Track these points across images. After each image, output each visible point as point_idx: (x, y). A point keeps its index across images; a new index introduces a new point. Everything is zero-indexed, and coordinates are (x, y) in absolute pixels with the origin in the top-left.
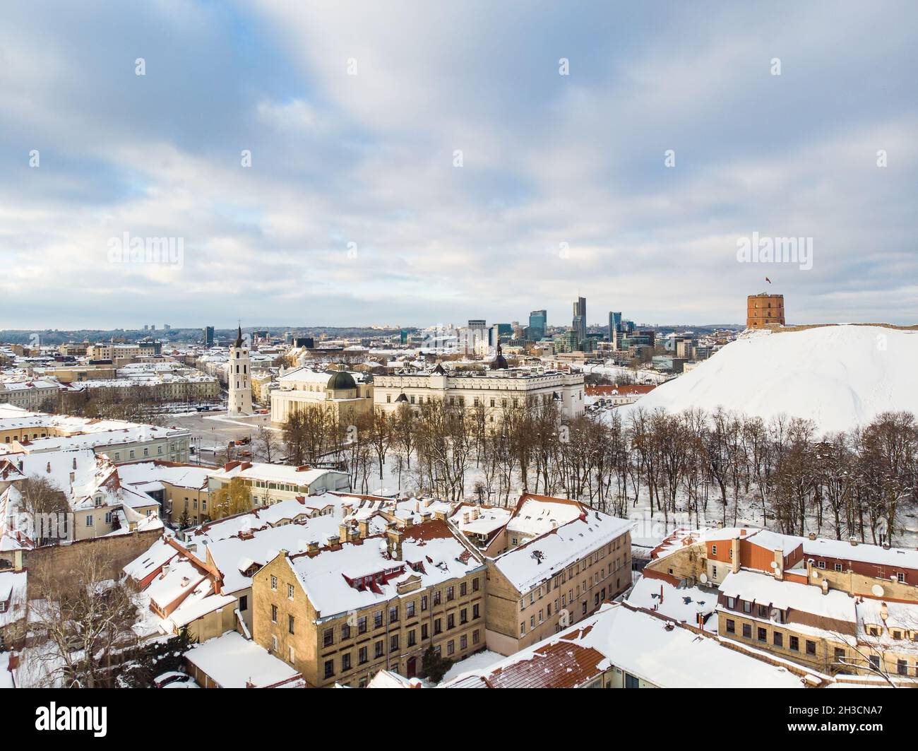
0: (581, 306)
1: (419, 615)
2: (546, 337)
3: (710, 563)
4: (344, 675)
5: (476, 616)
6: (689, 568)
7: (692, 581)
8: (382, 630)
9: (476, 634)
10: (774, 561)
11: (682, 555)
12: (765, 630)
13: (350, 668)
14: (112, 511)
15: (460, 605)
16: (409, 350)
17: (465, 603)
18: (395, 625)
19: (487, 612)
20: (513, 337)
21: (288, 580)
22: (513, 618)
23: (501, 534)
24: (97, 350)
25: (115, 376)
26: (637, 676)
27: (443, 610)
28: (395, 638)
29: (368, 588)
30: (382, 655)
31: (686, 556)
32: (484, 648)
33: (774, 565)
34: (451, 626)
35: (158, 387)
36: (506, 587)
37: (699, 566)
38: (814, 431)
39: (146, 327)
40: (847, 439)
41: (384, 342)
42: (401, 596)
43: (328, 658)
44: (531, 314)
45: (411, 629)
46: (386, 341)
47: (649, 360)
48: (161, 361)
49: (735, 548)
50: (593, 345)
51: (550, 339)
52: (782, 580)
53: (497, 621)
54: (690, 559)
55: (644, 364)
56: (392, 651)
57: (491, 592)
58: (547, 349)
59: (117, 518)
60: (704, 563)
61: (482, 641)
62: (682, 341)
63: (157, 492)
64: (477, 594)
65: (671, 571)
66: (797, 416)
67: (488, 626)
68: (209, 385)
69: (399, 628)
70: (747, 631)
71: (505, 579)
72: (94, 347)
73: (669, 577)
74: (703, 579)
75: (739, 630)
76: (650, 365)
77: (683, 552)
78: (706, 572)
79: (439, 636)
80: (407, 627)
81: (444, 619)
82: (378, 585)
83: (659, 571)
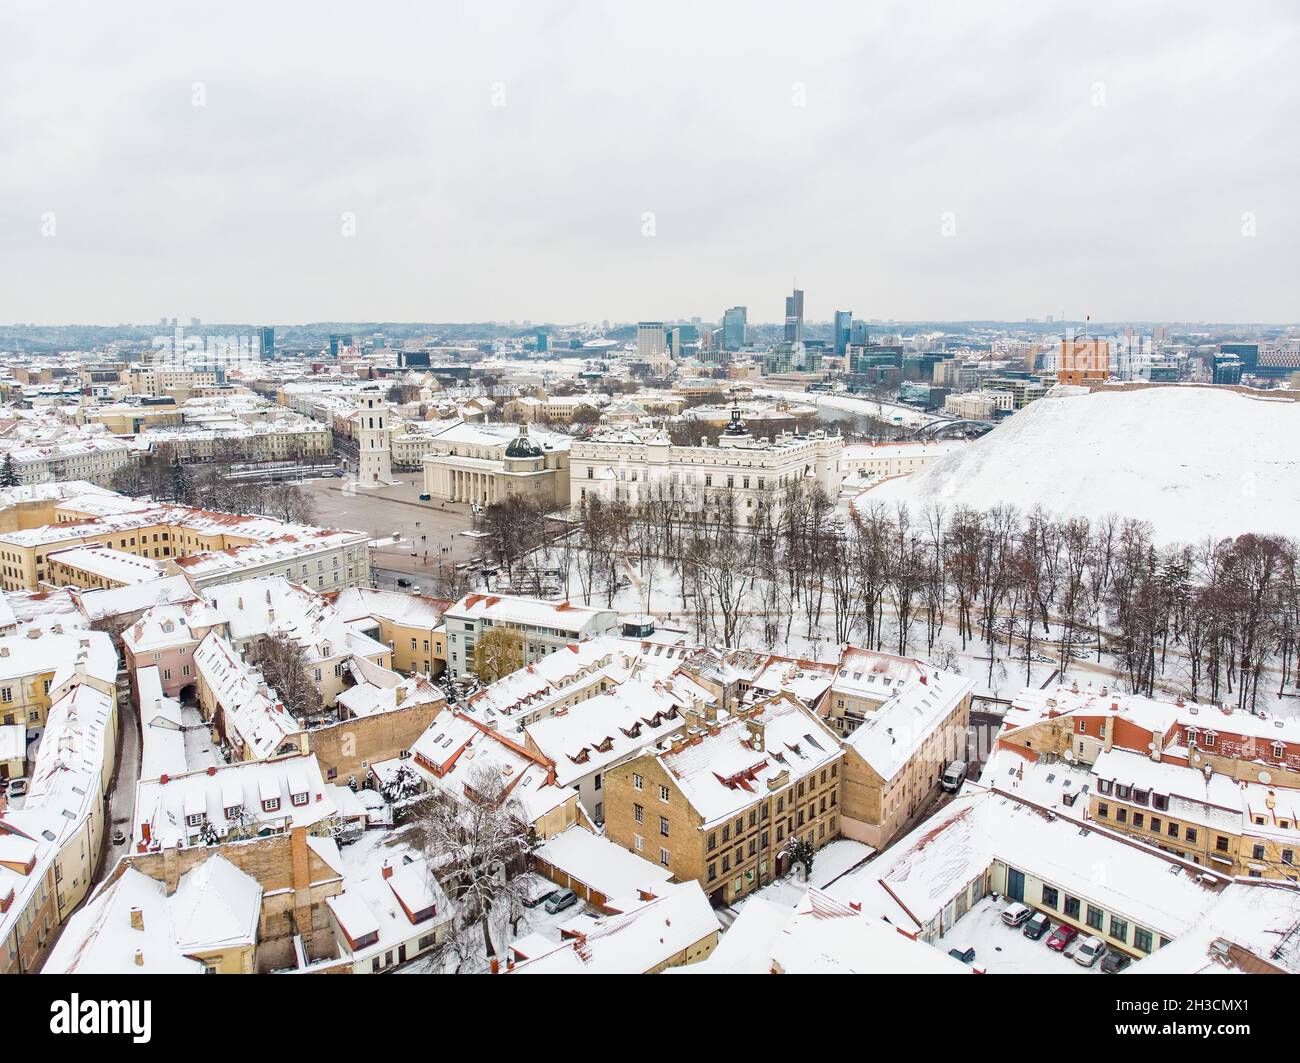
0: (795, 304)
1: (787, 807)
2: (745, 345)
3: (1077, 739)
4: (723, 876)
5: (833, 803)
6: (1051, 742)
7: (1054, 757)
8: (755, 828)
9: (833, 821)
10: (1152, 742)
11: (1042, 728)
12: (1142, 816)
13: (728, 869)
14: (342, 662)
15: (820, 794)
16: (552, 362)
17: (825, 791)
18: (766, 822)
19: (844, 797)
20: (699, 344)
21: (659, 780)
22: (876, 805)
23: (826, 697)
24: (134, 375)
25: (182, 421)
26: (1022, 870)
27: (806, 801)
28: (765, 835)
29: (738, 785)
30: (754, 853)
31: (1049, 730)
32: (840, 837)
33: (1151, 746)
34: (812, 816)
35: (251, 441)
36: (868, 773)
37: (1063, 742)
38: (1151, 536)
39: (164, 320)
40: (1196, 553)
41: (513, 347)
42: (773, 793)
43: (712, 862)
44: (726, 313)
45: (779, 825)
46: (517, 346)
47: (894, 385)
48: (231, 393)
49: (1109, 726)
50: (816, 362)
51: (750, 349)
52: (1160, 762)
53: (855, 807)
54: (1053, 733)
55: (888, 393)
56: (764, 847)
57: (849, 777)
58: (753, 369)
59: (349, 672)
60: (1069, 739)
61: (837, 827)
62: (940, 360)
63: (371, 630)
64: (835, 780)
65: (1029, 744)
66: (1131, 517)
67: (844, 812)
68: (318, 437)
69: (769, 824)
70: (1122, 815)
71: (867, 765)
72: (129, 371)
73: (1027, 751)
74: (1068, 756)
75: (1112, 814)
76: (897, 395)
77: (1045, 725)
78: (1071, 748)
79: (802, 827)
80: (777, 823)
81: (806, 810)
82: (746, 780)
83: (1014, 742)
